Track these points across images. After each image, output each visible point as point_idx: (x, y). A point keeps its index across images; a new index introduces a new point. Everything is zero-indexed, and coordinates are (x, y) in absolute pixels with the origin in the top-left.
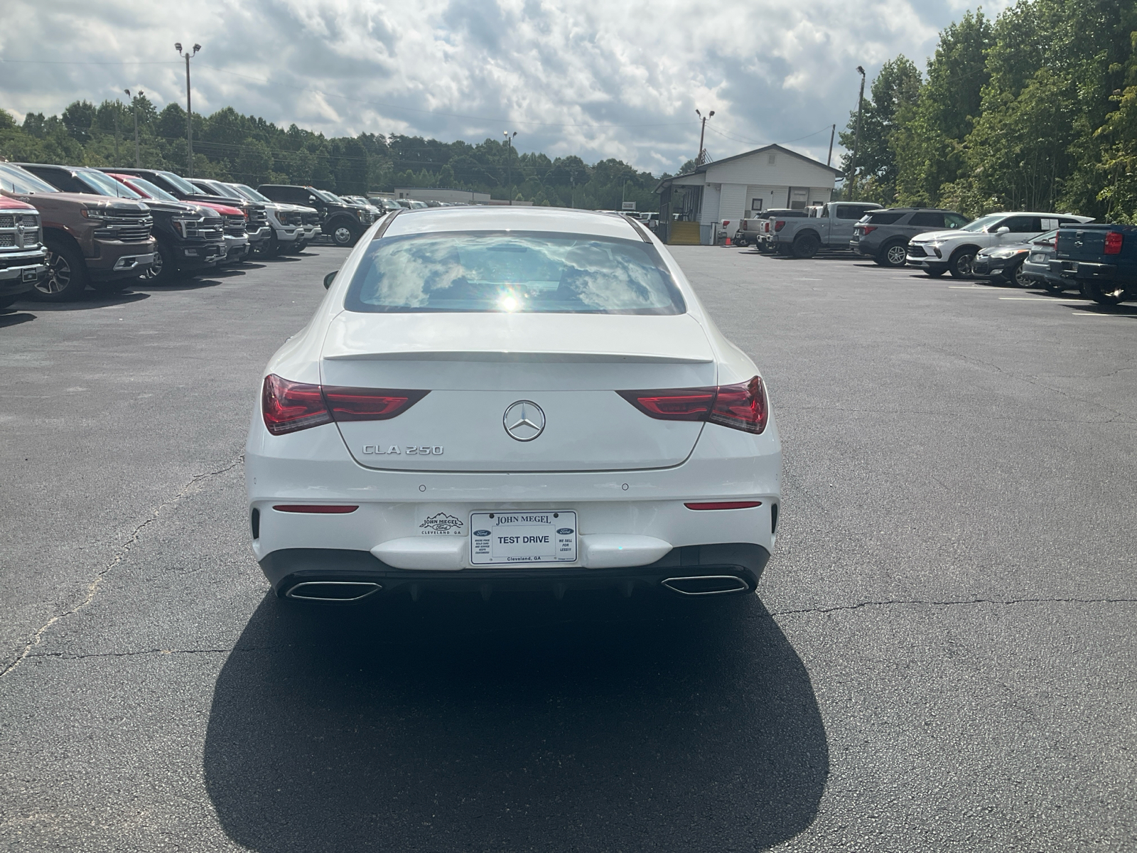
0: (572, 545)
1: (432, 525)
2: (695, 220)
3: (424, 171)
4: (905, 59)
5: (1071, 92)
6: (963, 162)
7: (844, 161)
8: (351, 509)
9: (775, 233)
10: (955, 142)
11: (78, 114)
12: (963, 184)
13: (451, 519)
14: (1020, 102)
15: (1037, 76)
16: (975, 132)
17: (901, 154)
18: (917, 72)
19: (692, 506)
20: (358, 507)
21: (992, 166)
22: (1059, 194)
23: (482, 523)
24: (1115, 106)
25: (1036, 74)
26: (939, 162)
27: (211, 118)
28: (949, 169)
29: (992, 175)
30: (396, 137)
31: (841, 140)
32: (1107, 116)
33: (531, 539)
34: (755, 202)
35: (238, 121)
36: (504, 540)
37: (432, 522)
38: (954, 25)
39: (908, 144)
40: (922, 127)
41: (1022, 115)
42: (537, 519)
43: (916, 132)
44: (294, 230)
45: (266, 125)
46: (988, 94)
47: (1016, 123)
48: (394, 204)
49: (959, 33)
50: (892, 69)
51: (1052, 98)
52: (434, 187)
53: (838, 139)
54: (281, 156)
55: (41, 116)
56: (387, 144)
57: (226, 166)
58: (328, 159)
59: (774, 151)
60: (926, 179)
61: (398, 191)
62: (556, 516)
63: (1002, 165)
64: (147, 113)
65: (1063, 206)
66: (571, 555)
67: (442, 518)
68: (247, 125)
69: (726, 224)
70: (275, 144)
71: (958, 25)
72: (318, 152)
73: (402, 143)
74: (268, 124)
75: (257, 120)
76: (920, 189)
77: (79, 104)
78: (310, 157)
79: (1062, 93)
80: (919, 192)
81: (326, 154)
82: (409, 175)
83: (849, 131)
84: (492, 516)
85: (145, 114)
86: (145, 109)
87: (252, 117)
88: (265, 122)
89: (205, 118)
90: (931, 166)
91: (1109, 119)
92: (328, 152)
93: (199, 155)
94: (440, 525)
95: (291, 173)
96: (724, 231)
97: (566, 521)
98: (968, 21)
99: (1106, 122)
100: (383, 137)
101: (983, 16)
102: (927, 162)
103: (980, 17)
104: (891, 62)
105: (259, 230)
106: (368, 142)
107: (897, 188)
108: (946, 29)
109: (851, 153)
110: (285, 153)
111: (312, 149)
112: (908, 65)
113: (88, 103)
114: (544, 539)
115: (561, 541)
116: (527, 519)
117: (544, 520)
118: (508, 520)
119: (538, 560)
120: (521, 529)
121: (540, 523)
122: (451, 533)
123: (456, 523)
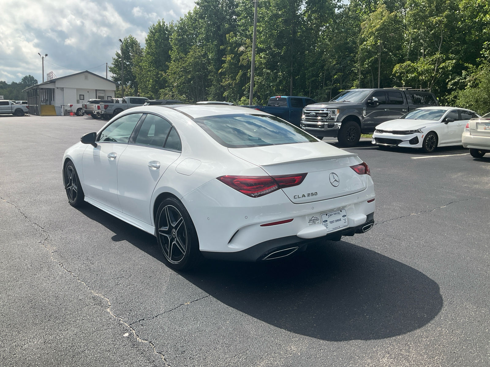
0: (346, 220)
1: (311, 221)
2: (50, 104)
4: (132, 37)
5: (205, 55)
6: (167, 81)
7: (112, 79)
8: (291, 220)
9: (104, 110)
10: (163, 73)
12: (168, 90)
13: (316, 218)
14: (188, 58)
15: (193, 48)
16: (170, 69)
17: (139, 77)
18: (138, 43)
19: (369, 202)
20: (293, 219)
21: (180, 83)
22: (207, 94)
23: (325, 218)
24: (224, 62)
25: (192, 47)
26: (156, 81)
28: (161, 84)
29: (180, 86)
31: (110, 70)
32: (222, 65)
33: (337, 221)
34: (81, 96)
36: (331, 222)
37: (311, 220)
38: (154, 25)
39: (140, 72)
40: (146, 66)
41: (189, 64)
42: (337, 213)
43: (144, 68)
46: (173, 55)
47: (187, 66)
49: (156, 28)
50: (128, 41)
51: (199, 58)
53: (109, 69)
59: (87, 74)
60: (152, 87)
62: (341, 211)
63: (184, 83)
65: (210, 99)
66: (346, 224)
67: (313, 218)
69: (71, 106)
71: (155, 25)
76: (149, 91)
79: (202, 56)
80: (149, 92)
83: (113, 66)
84: (327, 215)
90: (153, 82)
91: (223, 66)
94: (313, 221)
96: (70, 109)
97: (344, 213)
98: (159, 24)
99: (222, 68)
101: (165, 22)
102: (151, 80)
103: (164, 23)
104: (127, 38)
107: (139, 90)
108: (151, 27)
109: (115, 75)
112: (134, 40)
114: (340, 220)
115: (344, 219)
116: (335, 214)
117: (339, 213)
118: (331, 215)
119: (339, 227)
120: (334, 218)
121: (338, 215)
122: (317, 223)
123: (317, 219)
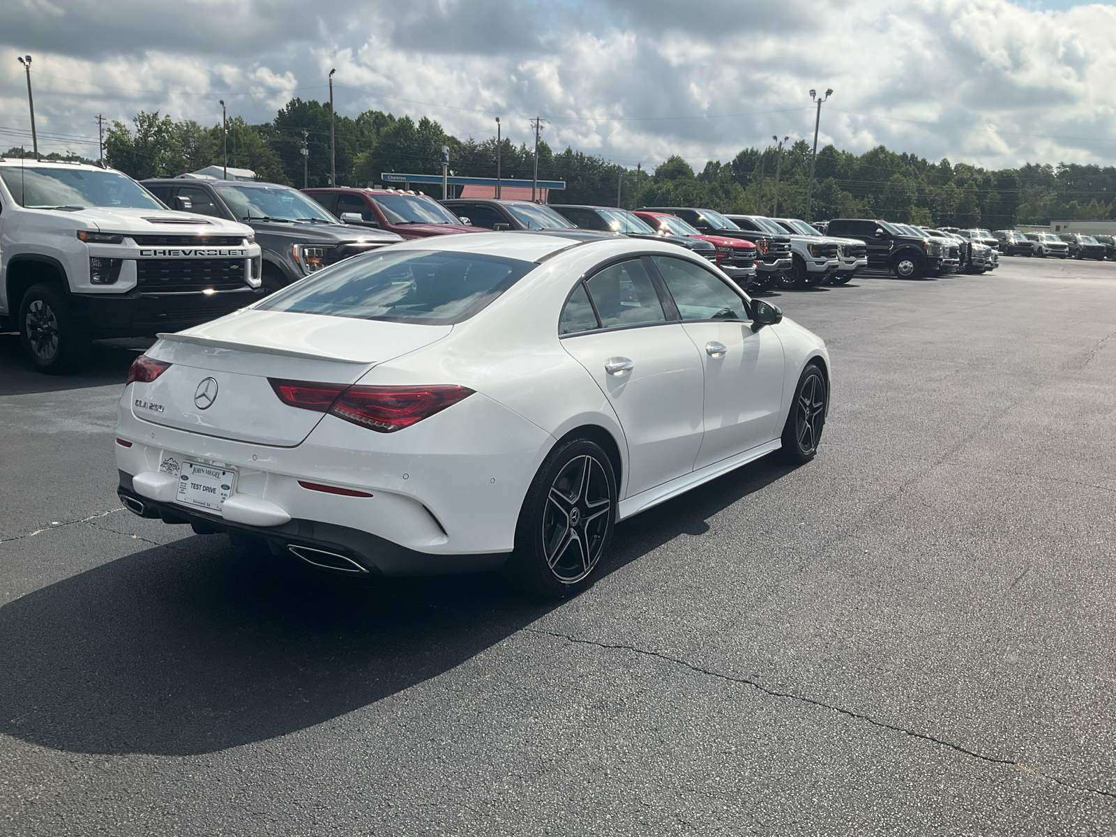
3: (1094, 201)
8: (129, 445)
11: (746, 161)
13: (175, 463)
19: (305, 485)
20: (132, 444)
23: (186, 470)
27: (863, 157)
30: (1064, 166)
33: (207, 489)
35: (888, 158)
36: (195, 486)
37: (166, 464)
42: (214, 474)
44: (824, 262)
45: (917, 162)
48: (1090, 241)
52: (1100, 218)
54: (927, 191)
55: (718, 163)
56: (1053, 174)
57: (869, 202)
58: (976, 192)
61: (1054, 224)
62: (224, 474)
64: (804, 156)
67: (171, 462)
68: (896, 162)
70: (923, 180)
72: (966, 185)
73: (1074, 173)
74: (919, 159)
75: (909, 156)
77: (747, 151)
78: (957, 191)
81: (975, 187)
82: (1073, 207)
84: (191, 466)
85: (802, 157)
86: (802, 152)
87: (904, 154)
88: (917, 158)
89: (857, 157)
92: (977, 185)
93: (845, 193)
94: (169, 466)
95: (935, 208)
97: (228, 479)
100: (1049, 167)
105: (777, 261)
106: (1032, 174)
110: (932, 188)
111: (960, 183)
113: (755, 150)
114: (213, 490)
115: (222, 494)
116: (209, 473)
117: (216, 475)
118: (199, 471)
119: (208, 506)
120: (204, 479)
121: (214, 477)
122: (173, 474)
123: (176, 467)
